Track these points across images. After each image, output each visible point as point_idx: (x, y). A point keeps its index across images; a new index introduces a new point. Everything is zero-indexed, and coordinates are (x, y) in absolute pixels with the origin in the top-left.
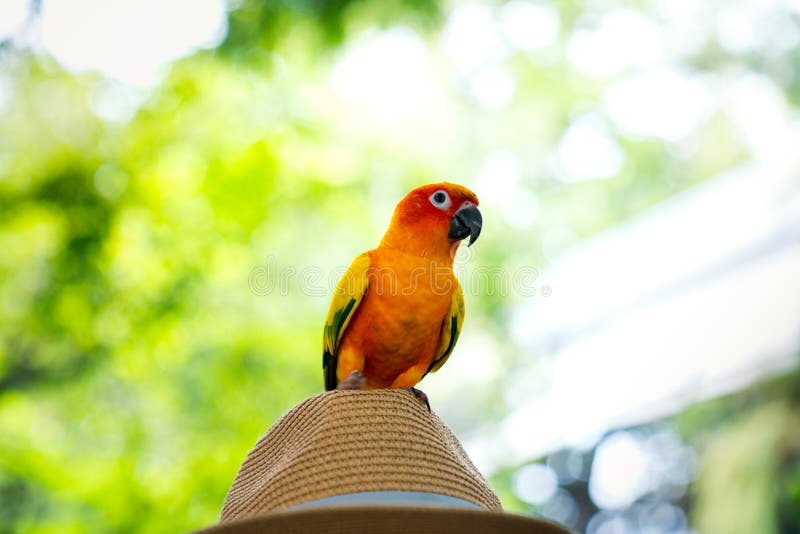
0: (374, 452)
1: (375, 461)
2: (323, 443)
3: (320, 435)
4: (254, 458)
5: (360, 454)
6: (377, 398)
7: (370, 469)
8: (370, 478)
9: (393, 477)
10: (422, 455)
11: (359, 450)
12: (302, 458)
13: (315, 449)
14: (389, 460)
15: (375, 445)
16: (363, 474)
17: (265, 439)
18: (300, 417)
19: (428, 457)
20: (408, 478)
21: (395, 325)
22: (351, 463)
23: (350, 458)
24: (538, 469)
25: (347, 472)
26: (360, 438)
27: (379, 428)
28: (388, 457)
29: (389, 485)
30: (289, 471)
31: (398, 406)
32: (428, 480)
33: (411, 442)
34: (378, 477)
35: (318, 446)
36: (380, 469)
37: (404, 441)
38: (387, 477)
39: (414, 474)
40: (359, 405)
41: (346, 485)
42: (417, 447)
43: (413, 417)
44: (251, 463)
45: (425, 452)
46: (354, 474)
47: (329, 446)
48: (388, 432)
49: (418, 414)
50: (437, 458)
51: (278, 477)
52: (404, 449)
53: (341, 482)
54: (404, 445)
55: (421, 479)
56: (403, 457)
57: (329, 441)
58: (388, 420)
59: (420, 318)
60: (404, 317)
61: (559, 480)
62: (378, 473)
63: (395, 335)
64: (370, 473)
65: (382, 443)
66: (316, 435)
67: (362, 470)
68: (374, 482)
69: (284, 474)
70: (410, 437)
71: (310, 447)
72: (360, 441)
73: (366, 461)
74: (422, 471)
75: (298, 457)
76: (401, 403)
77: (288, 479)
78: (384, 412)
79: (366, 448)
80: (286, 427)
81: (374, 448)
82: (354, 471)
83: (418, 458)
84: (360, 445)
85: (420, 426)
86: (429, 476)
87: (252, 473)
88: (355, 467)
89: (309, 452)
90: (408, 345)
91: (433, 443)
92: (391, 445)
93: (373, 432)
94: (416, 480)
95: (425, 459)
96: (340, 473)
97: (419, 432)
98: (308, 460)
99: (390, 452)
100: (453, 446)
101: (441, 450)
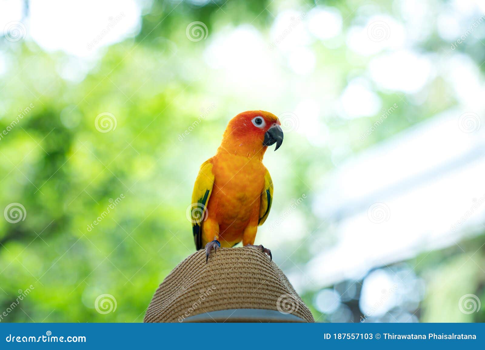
0: (237, 285)
1: (237, 290)
2: (206, 279)
3: (204, 275)
4: (163, 287)
5: (228, 286)
6: (239, 252)
7: (234, 295)
8: (235, 300)
9: (249, 300)
10: (266, 287)
11: (228, 283)
12: (193, 288)
13: (201, 283)
14: (246, 290)
15: (238, 280)
16: (230, 298)
17: (170, 276)
18: (192, 263)
19: (269, 288)
20: (258, 301)
21: (234, 201)
22: (223, 291)
23: (223, 289)
24: (329, 292)
25: (221, 297)
26: (228, 276)
27: (240, 270)
28: (245, 288)
29: (246, 305)
30: (186, 296)
31: (251, 257)
32: (269, 302)
33: (259, 279)
34: (239, 300)
35: (203, 281)
36: (240, 295)
37: (255, 278)
38: (244, 300)
39: (261, 298)
40: (228, 257)
41: (220, 305)
42: (263, 282)
43: (261, 264)
44: (162, 290)
45: (267, 285)
46: (225, 298)
47: (210, 281)
48: (245, 273)
49: (263, 262)
50: (275, 289)
51: (179, 300)
52: (255, 283)
53: (217, 303)
54: (255, 281)
55: (265, 301)
56: (254, 288)
57: (210, 278)
58: (246, 265)
59: (248, 194)
60: (238, 195)
61: (342, 299)
62: (239, 297)
63: (234, 207)
64: (234, 298)
65: (242, 280)
66: (202, 274)
67: (230, 296)
68: (237, 303)
69: (182, 297)
70: (259, 276)
71: (198, 282)
72: (228, 278)
73: (232, 291)
74: (266, 297)
75: (191, 287)
76: (253, 255)
77: (185, 301)
78: (243, 261)
79: (232, 283)
80: (183, 268)
81: (237, 283)
82: (225, 296)
83: (263, 289)
84: (228, 281)
85: (264, 269)
86: (270, 299)
87: (162, 296)
88: (225, 294)
89: (198, 284)
90: (243, 212)
91: (272, 280)
92: (247, 280)
93: (236, 273)
94: (263, 302)
95: (267, 289)
96: (216, 297)
97: (264, 273)
98: (197, 289)
99: (247, 285)
100: (284, 281)
101: (277, 284)
